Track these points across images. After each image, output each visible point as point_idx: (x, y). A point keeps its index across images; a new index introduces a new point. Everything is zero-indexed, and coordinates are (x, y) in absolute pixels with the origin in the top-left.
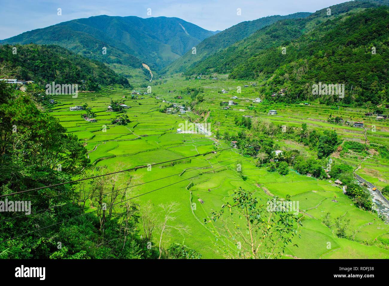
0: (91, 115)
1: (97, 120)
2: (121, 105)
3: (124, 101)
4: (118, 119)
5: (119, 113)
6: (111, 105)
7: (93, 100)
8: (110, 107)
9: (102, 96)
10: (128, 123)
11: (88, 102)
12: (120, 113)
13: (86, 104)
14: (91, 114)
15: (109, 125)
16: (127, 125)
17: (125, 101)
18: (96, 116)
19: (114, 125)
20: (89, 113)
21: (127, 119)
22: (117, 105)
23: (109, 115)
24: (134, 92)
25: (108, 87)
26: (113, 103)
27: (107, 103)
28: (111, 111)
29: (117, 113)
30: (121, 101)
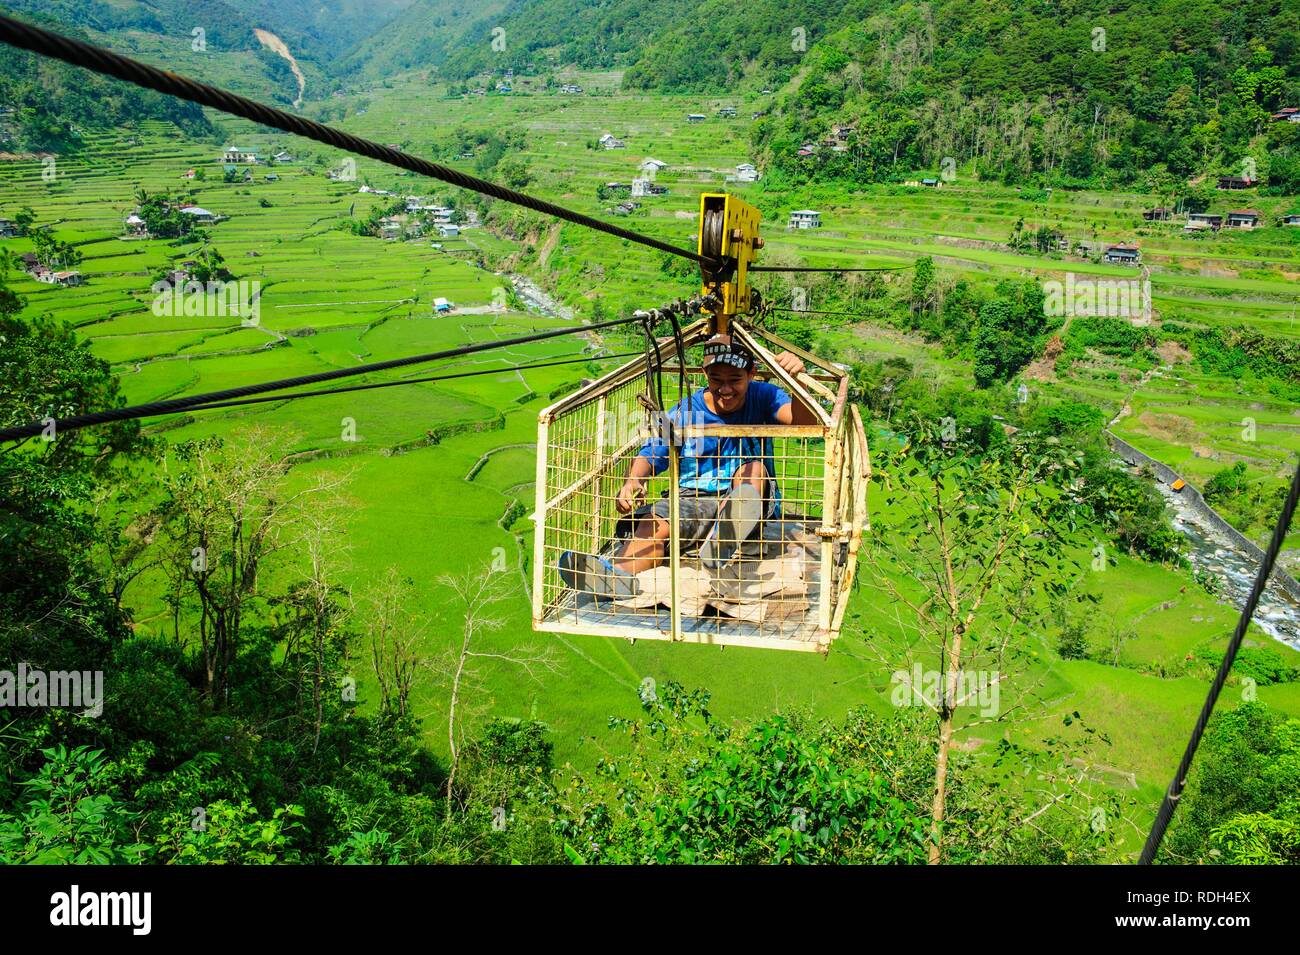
0: (57, 255)
1: (88, 277)
2: (185, 211)
3: (192, 192)
4: (179, 267)
5: (179, 244)
6: (139, 209)
7: (53, 192)
8: (135, 220)
9: (93, 172)
11: (34, 201)
12: (185, 242)
13: (25, 208)
14: (58, 250)
15: (142, 297)
17: (198, 191)
18: (81, 261)
20: (49, 247)
21: (219, 265)
22: (166, 210)
23: (137, 252)
24: (234, 153)
25: (114, 133)
26: (150, 201)
27: (119, 205)
28: (145, 236)
29: (170, 245)
30: (180, 194)
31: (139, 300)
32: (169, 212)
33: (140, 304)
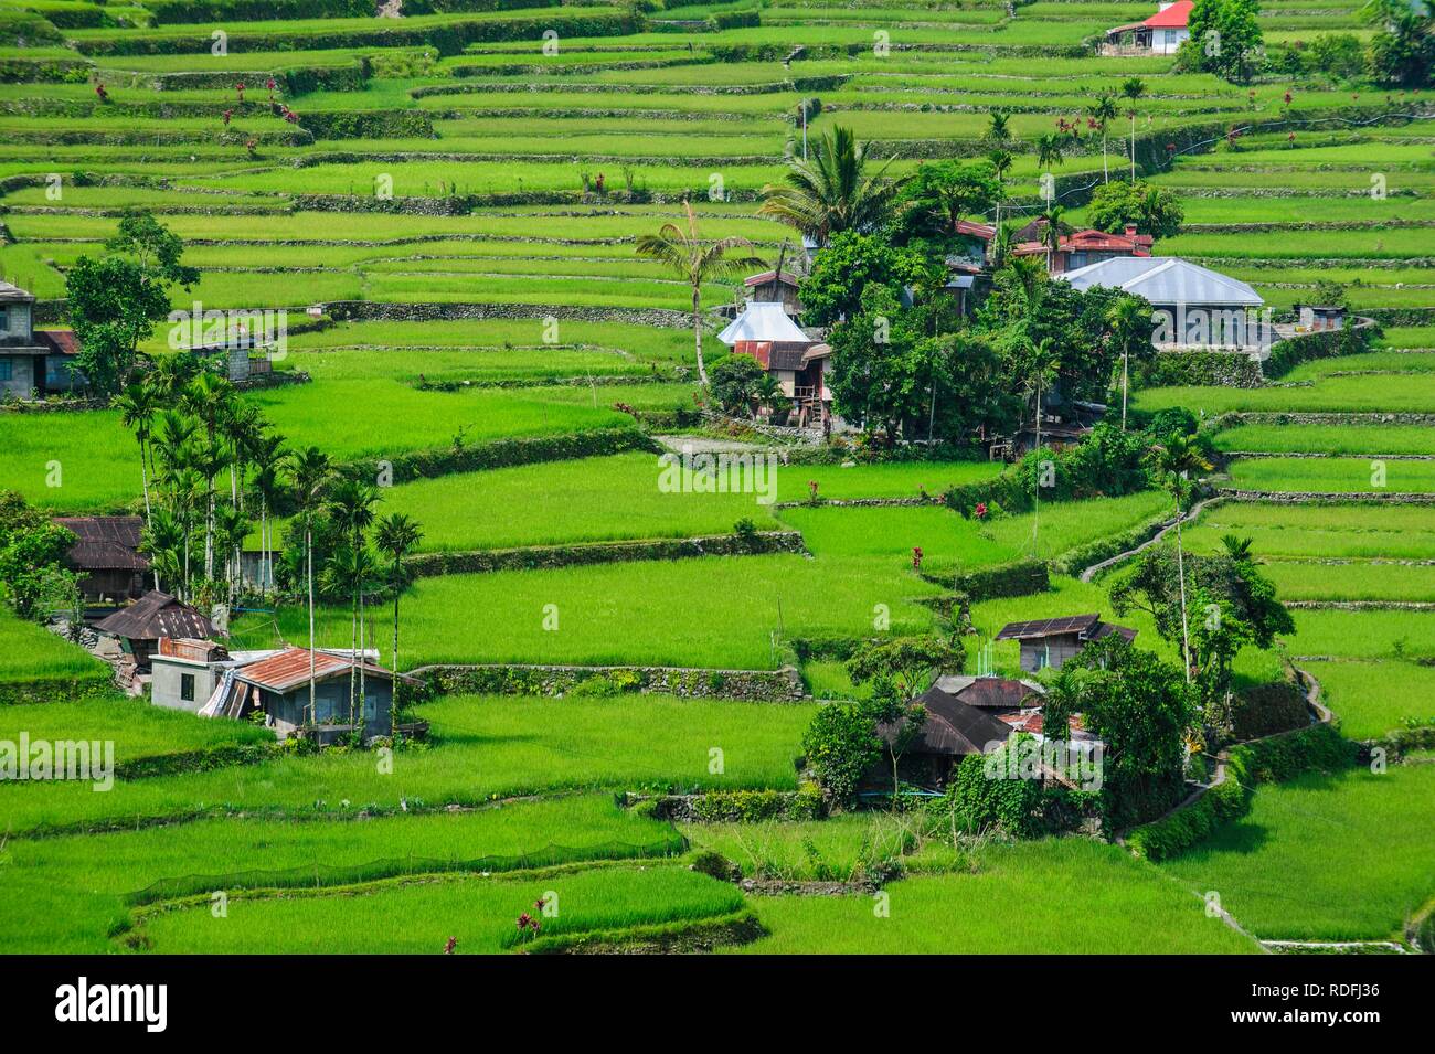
0: (268, 535)
1: (434, 685)
2: (1084, 278)
3: (1155, 153)
4: (991, 657)
5: (1021, 499)
6: (803, 257)
7: (316, 126)
8: (770, 324)
10: (1272, 803)
11: (194, 181)
12: (1067, 489)
13: (135, 224)
14: (279, 503)
15: (737, 842)
16: (1247, 839)
17: (1198, 140)
18: (401, 581)
19: (884, 831)
20: (230, 482)
21: (1252, 661)
22: (964, 271)
23: (750, 541)
26: (874, 209)
27: (689, 224)
28: (815, 436)
29: (961, 501)
30: (1075, 164)
31: (713, 866)
32: (984, 284)
33: (718, 892)
